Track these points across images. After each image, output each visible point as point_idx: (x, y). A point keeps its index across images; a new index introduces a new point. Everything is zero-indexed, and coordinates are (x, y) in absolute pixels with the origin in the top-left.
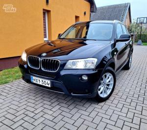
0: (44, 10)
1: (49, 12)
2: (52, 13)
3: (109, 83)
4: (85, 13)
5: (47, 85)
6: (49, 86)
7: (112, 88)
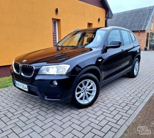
0: (53, 19)
1: (59, 20)
2: (61, 21)
3: (91, 90)
4: (99, 20)
5: (25, 89)
6: (27, 90)
7: (94, 95)
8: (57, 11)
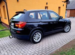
4: (63, 5)
8: (47, 3)
